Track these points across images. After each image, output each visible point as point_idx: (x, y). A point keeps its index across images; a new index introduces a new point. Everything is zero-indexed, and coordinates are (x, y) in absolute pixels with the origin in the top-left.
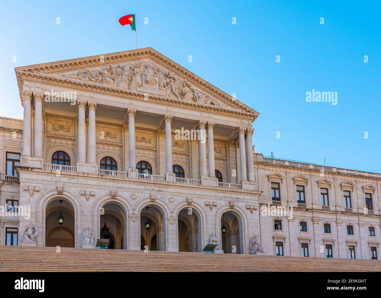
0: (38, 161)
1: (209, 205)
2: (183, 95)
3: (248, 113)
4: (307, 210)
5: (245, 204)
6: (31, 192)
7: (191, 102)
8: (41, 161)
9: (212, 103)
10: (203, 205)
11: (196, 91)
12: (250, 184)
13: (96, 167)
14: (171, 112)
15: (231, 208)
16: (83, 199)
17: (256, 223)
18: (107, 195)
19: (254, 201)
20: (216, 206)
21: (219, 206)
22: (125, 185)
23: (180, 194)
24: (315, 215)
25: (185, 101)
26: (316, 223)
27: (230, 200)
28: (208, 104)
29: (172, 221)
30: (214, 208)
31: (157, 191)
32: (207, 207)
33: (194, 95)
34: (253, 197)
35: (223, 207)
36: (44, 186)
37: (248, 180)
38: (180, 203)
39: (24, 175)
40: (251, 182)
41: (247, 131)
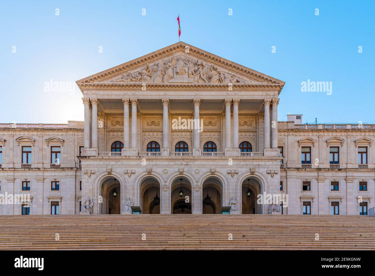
0: (93, 151)
1: (231, 173)
2: (210, 78)
3: (273, 84)
4: (340, 170)
5: (266, 169)
6: (89, 174)
7: (217, 83)
8: (96, 151)
9: (238, 81)
10: (225, 173)
12: (272, 151)
13: (136, 151)
14: (199, 95)
15: (252, 174)
16: (126, 176)
17: (276, 186)
18: (144, 172)
19: (275, 166)
20: (237, 173)
21: (240, 173)
22: (159, 163)
23: (205, 166)
24: (350, 174)
25: (212, 84)
26: (349, 182)
27: (252, 167)
28: (233, 83)
29: (197, 189)
30: (236, 175)
31: (184, 165)
32: (229, 175)
33: (219, 76)
34: (275, 162)
35: (244, 173)
36: (98, 170)
37: (271, 147)
38: (205, 174)
39: (84, 163)
40: (273, 150)
41: (272, 102)
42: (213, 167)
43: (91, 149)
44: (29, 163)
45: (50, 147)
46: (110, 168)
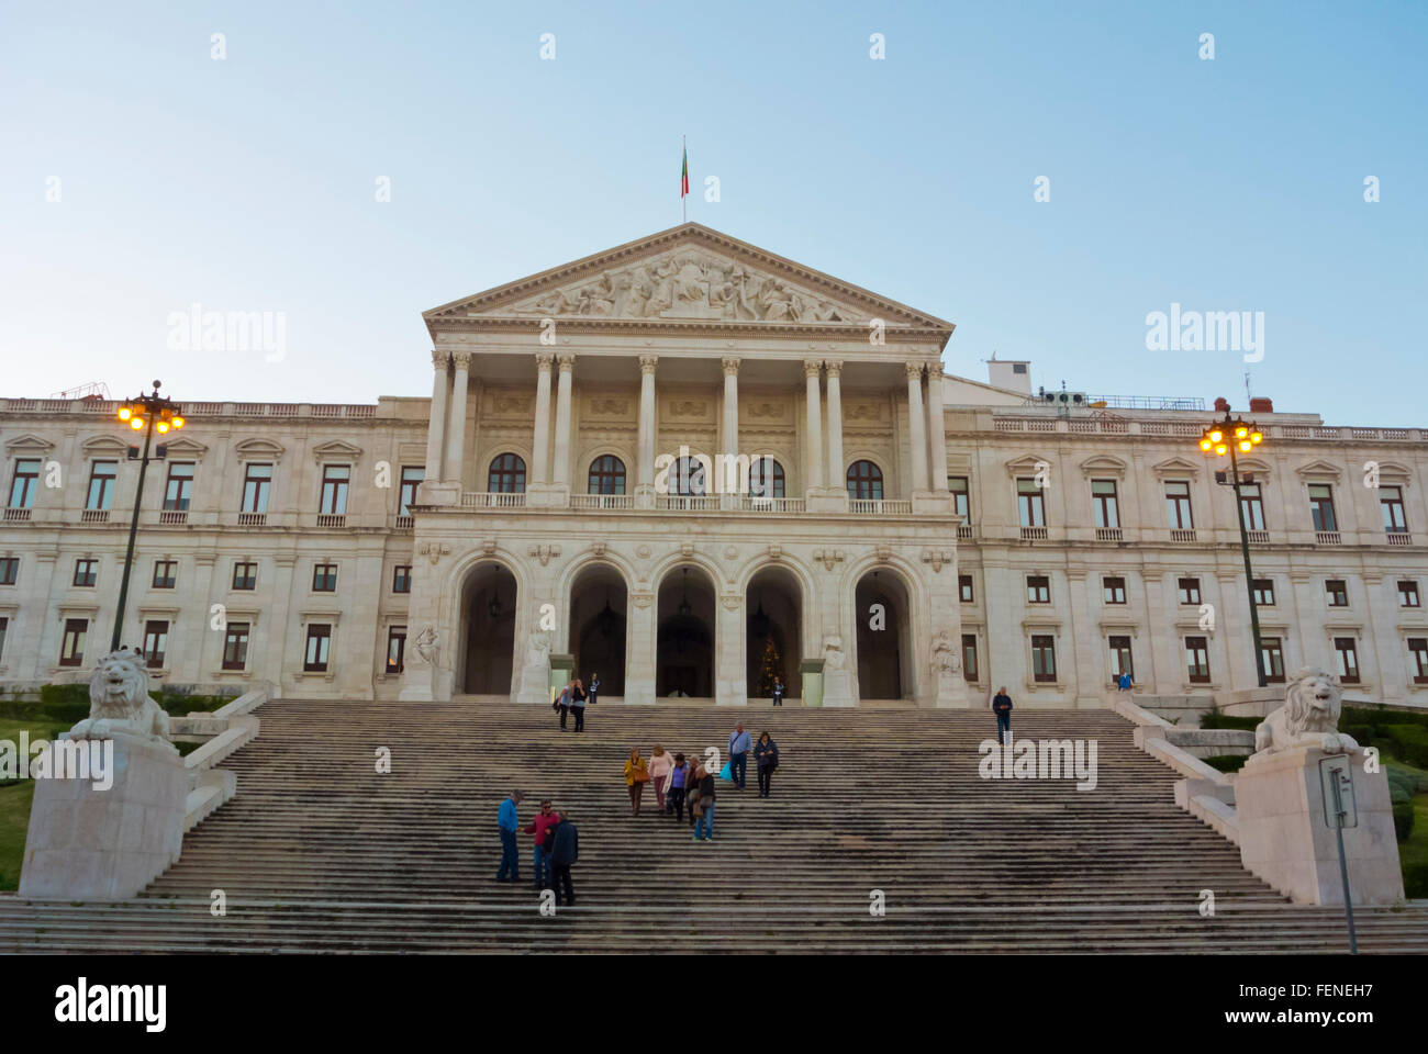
0: (451, 490)
1: (824, 557)
2: (765, 310)
3: (926, 329)
5: (919, 549)
6: (434, 555)
7: (782, 323)
8: (456, 490)
9: (835, 318)
10: (808, 559)
11: (794, 297)
12: (933, 499)
13: (564, 492)
14: (737, 350)
15: (883, 563)
16: (536, 562)
17: (948, 595)
18: (586, 552)
19: (944, 541)
20: (841, 560)
21: (849, 559)
22: (626, 526)
23: (753, 537)
25: (769, 322)
27: (881, 542)
28: (826, 322)
29: (730, 603)
30: (837, 564)
31: (697, 533)
32: (820, 562)
33: (789, 305)
34: (941, 531)
35: (860, 558)
36: (458, 542)
37: (931, 487)
38: (753, 559)
39: (421, 523)
40: (935, 496)
41: (925, 369)
42: (775, 542)
43: (444, 486)
44: (260, 510)
45: (322, 467)
46: (491, 538)
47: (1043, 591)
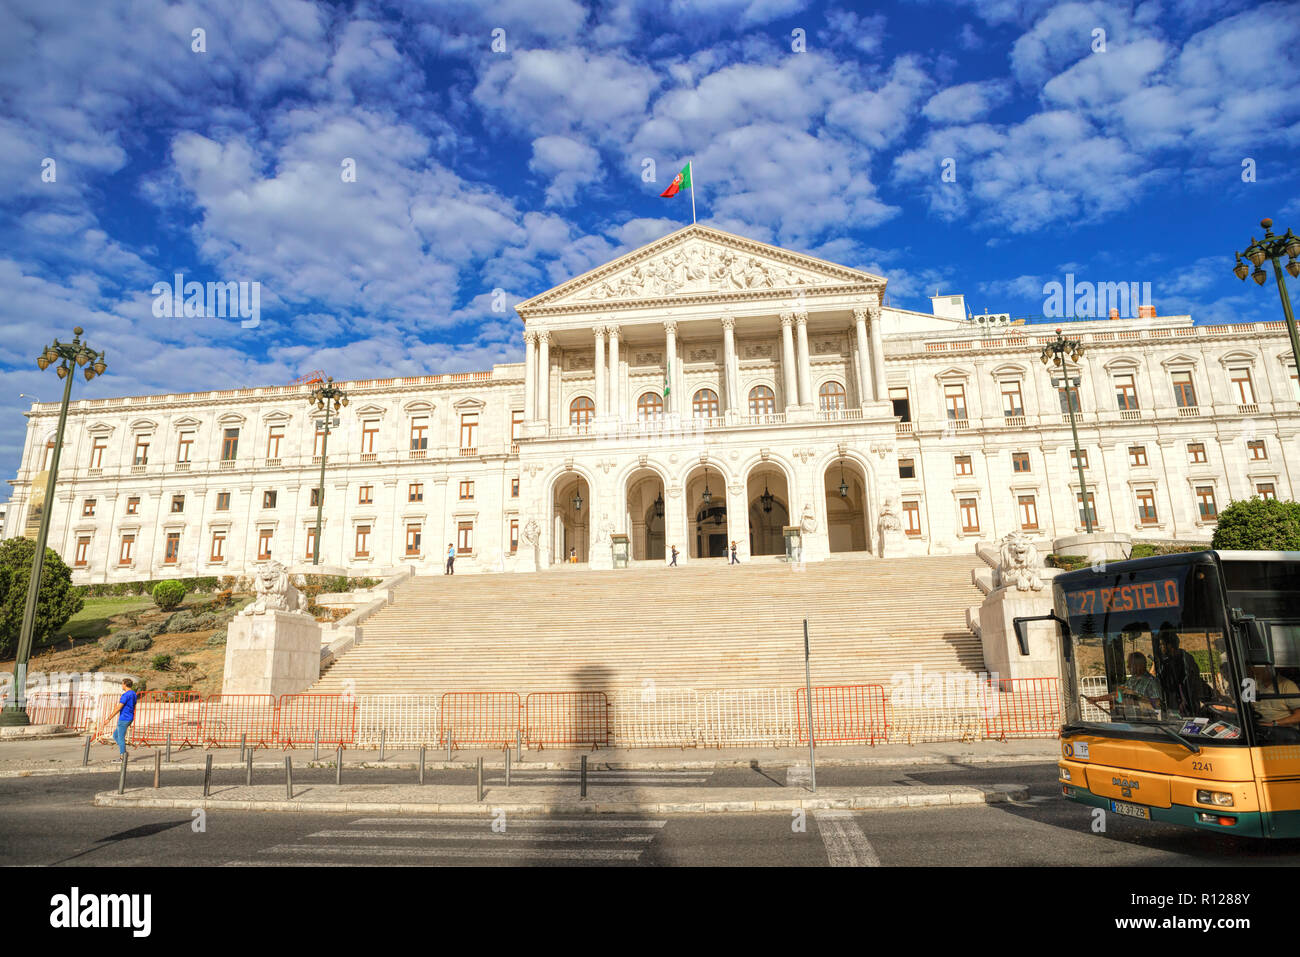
0: (541, 426)
1: (801, 454)
2: (750, 281)
3: (866, 284)
5: (868, 444)
6: (532, 471)
8: (545, 426)
9: (800, 282)
10: (789, 456)
11: (769, 271)
12: (878, 407)
13: (617, 421)
14: (732, 311)
15: (842, 455)
16: (601, 471)
17: (891, 475)
18: (634, 462)
19: (886, 436)
20: (812, 455)
21: (818, 454)
22: (661, 442)
23: (749, 444)
25: (753, 289)
27: (840, 440)
28: (793, 286)
29: (736, 491)
30: (810, 458)
31: (710, 444)
32: (797, 458)
33: (766, 276)
34: (885, 429)
35: (825, 453)
36: (549, 462)
37: (876, 398)
38: (750, 459)
39: (523, 449)
40: (879, 403)
41: (868, 313)
42: (764, 445)
43: (537, 423)
45: (460, 416)
46: (569, 457)
47: (967, 466)
